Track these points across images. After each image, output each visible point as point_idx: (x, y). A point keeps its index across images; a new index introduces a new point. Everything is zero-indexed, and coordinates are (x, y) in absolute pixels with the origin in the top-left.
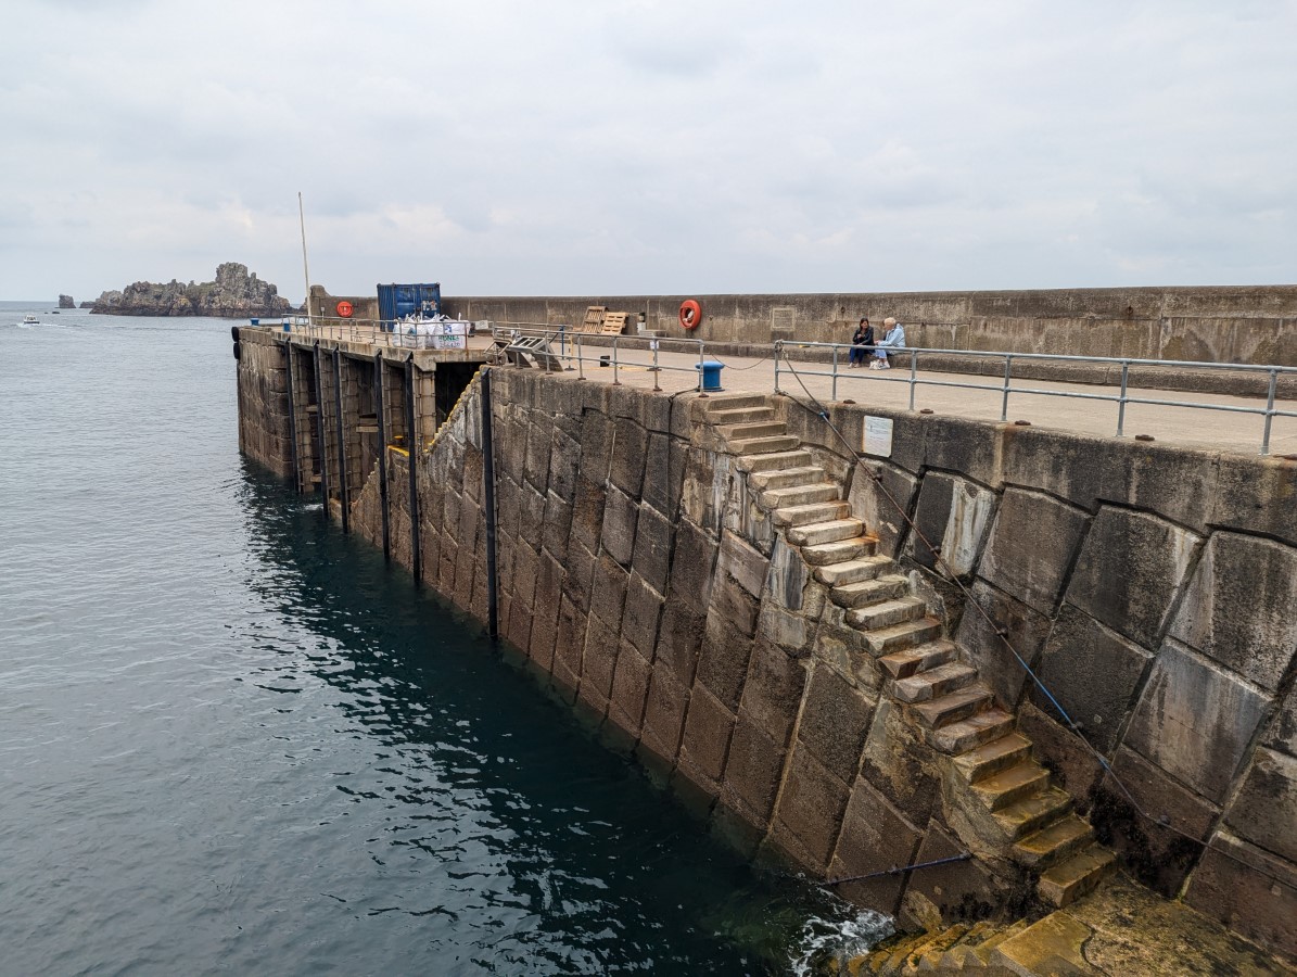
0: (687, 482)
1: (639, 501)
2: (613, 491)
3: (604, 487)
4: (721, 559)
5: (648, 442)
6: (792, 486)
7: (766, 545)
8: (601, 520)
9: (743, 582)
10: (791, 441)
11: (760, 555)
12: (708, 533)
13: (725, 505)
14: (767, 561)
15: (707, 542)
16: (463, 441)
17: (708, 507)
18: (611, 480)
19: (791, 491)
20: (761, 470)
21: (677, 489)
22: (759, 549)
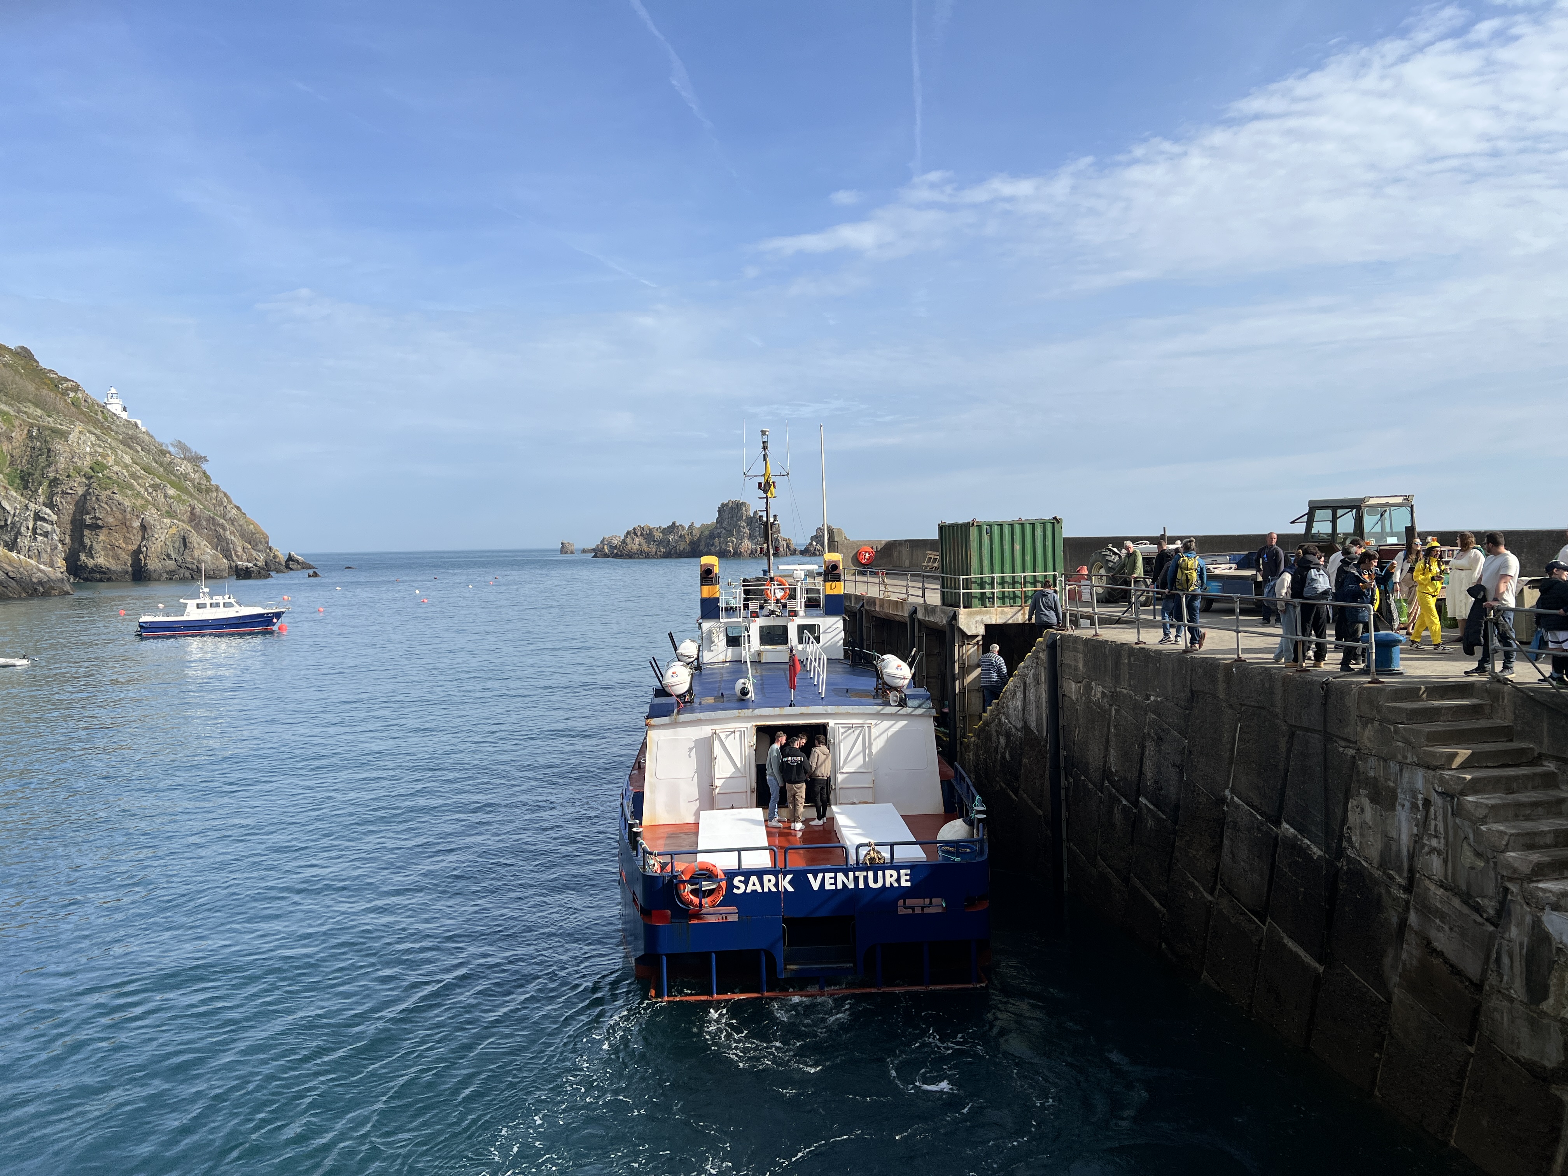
0: (1352, 803)
1: (1278, 824)
2: (1237, 807)
3: (1223, 800)
4: (1413, 918)
5: (1290, 743)
6: (1528, 818)
7: (1490, 907)
8: (1220, 845)
9: (1451, 956)
10: (1522, 752)
11: (1479, 919)
12: (1392, 878)
13: (1417, 840)
14: (1491, 928)
15: (1389, 892)
16: (1020, 725)
17: (1388, 841)
18: (1233, 791)
19: (1528, 826)
20: (1476, 792)
21: (1339, 811)
22: (1478, 909)
